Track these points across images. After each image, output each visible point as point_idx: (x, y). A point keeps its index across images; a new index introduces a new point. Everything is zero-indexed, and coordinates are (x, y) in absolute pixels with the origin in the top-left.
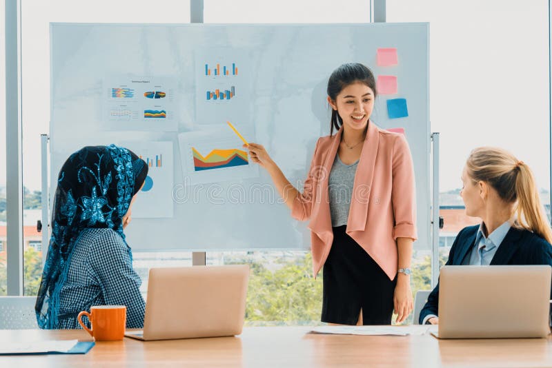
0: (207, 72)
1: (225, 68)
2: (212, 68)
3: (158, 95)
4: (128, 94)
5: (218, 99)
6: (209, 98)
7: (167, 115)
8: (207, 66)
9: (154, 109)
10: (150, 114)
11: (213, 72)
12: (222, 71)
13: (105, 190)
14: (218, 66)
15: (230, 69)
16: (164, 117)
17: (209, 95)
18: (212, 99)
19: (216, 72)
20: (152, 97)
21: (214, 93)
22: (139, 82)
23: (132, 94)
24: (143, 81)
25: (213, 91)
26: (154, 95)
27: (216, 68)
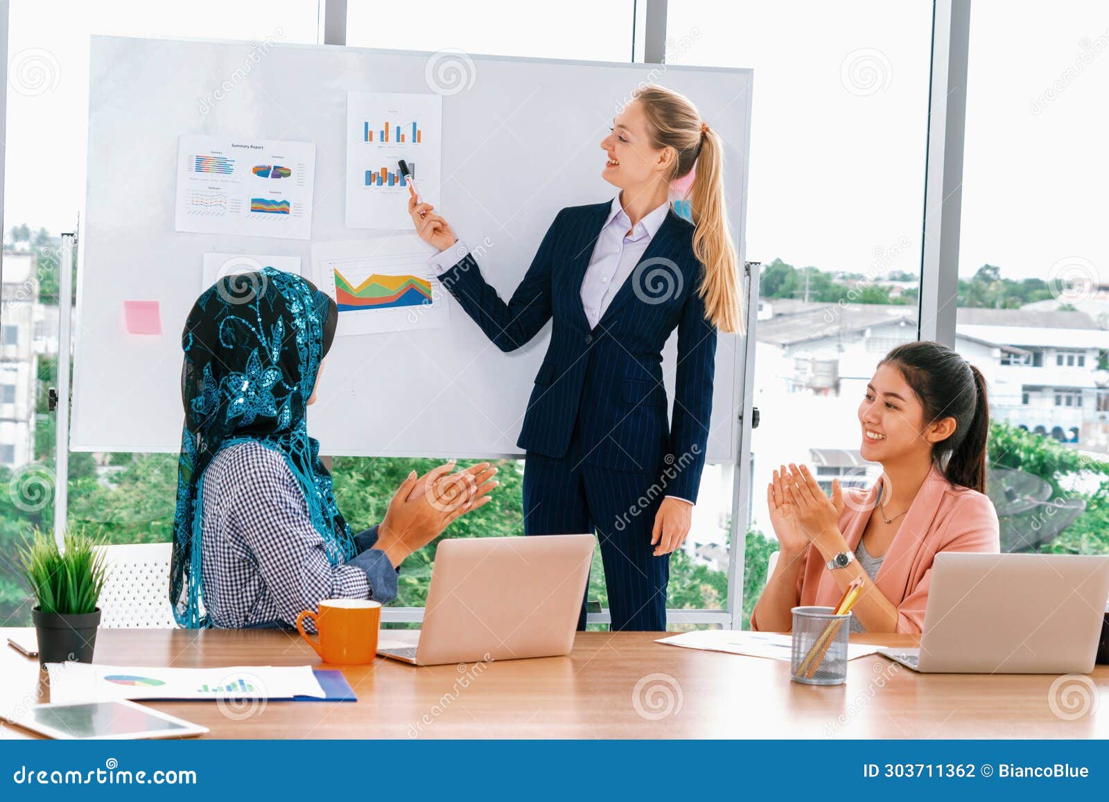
0: (368, 136)
1: (398, 129)
2: (376, 129)
3: (279, 173)
4: (224, 167)
5: (386, 184)
6: (369, 182)
7: (291, 209)
8: (366, 124)
9: (268, 198)
10: (260, 206)
11: (376, 136)
12: (392, 135)
13: (276, 353)
14: (387, 124)
15: (408, 133)
16: (285, 212)
17: (370, 178)
18: (374, 184)
19: (384, 136)
20: (266, 176)
21: (378, 173)
22: (245, 147)
23: (231, 167)
24: (251, 146)
25: (376, 169)
26: (271, 172)
27: (384, 129)
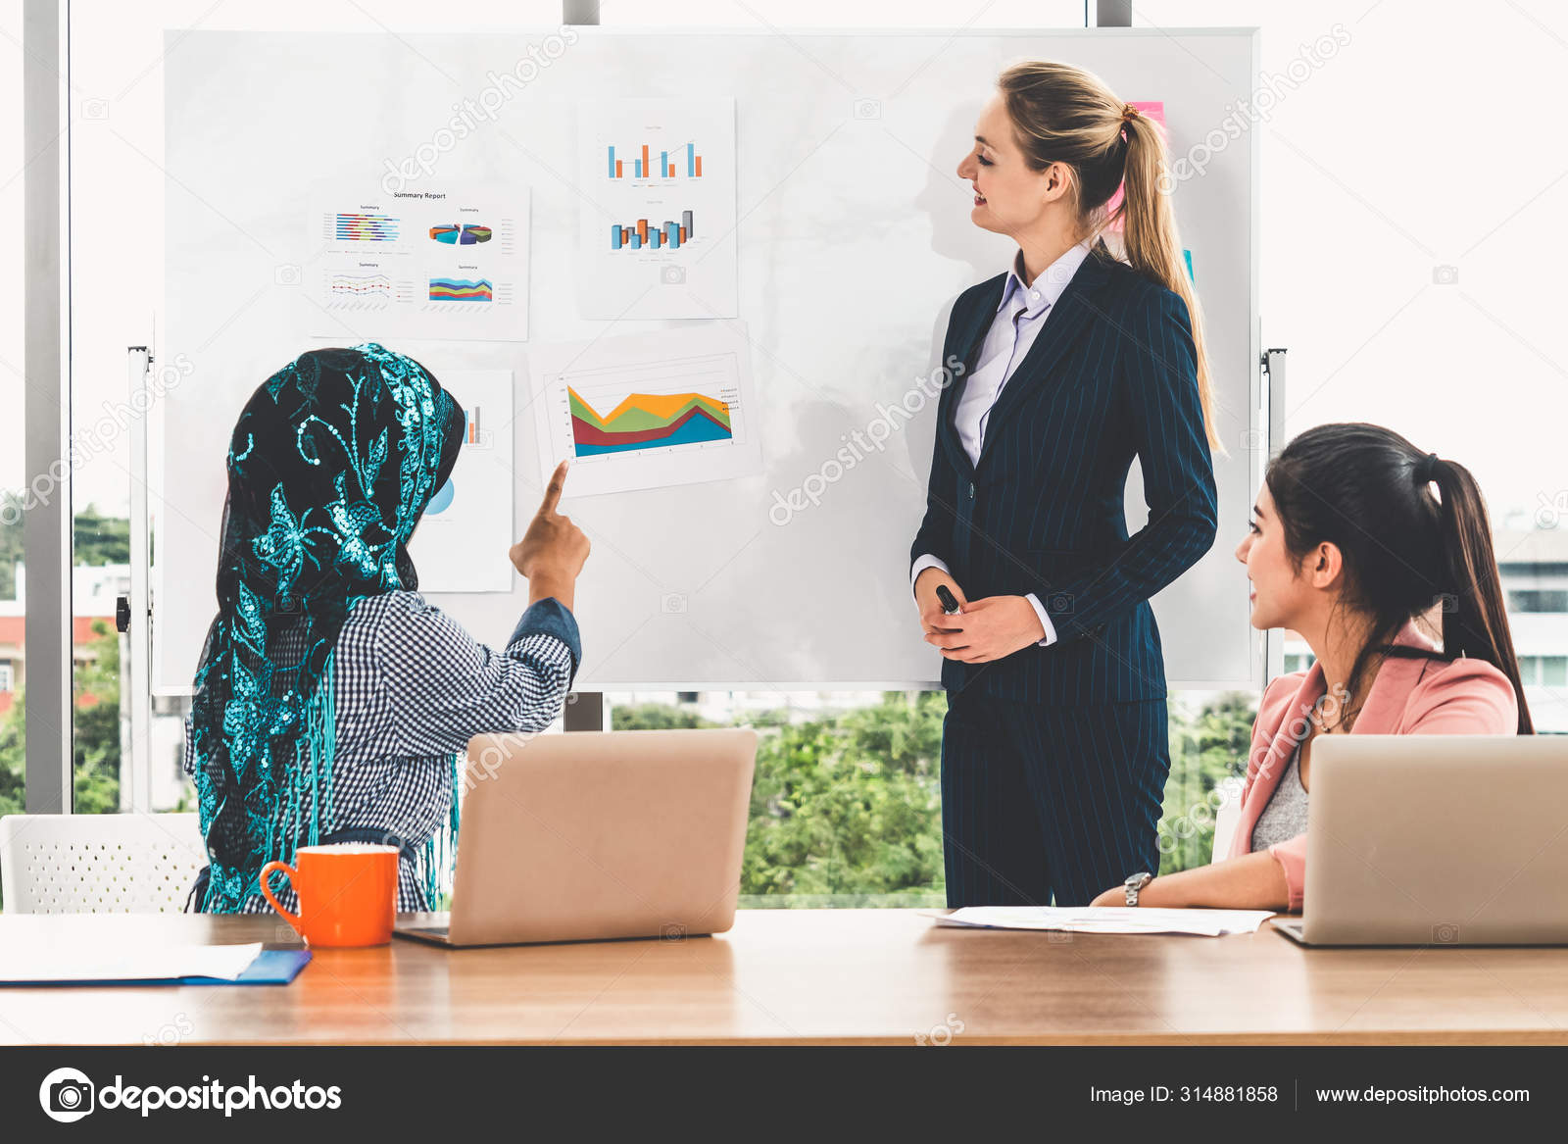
0: (617, 169)
1: (664, 156)
2: (629, 156)
3: (474, 236)
4: (381, 230)
5: (646, 246)
6: (618, 244)
7: (495, 293)
8: (611, 150)
9: (457, 278)
10: (444, 291)
11: (629, 170)
12: (655, 166)
14: (645, 149)
15: (681, 162)
16: (486, 298)
17: (620, 236)
18: (627, 247)
19: (643, 167)
20: (453, 241)
21: (633, 229)
22: (416, 196)
23: (395, 230)
24: (427, 195)
25: (630, 222)
26: (460, 235)
27: (640, 157)
